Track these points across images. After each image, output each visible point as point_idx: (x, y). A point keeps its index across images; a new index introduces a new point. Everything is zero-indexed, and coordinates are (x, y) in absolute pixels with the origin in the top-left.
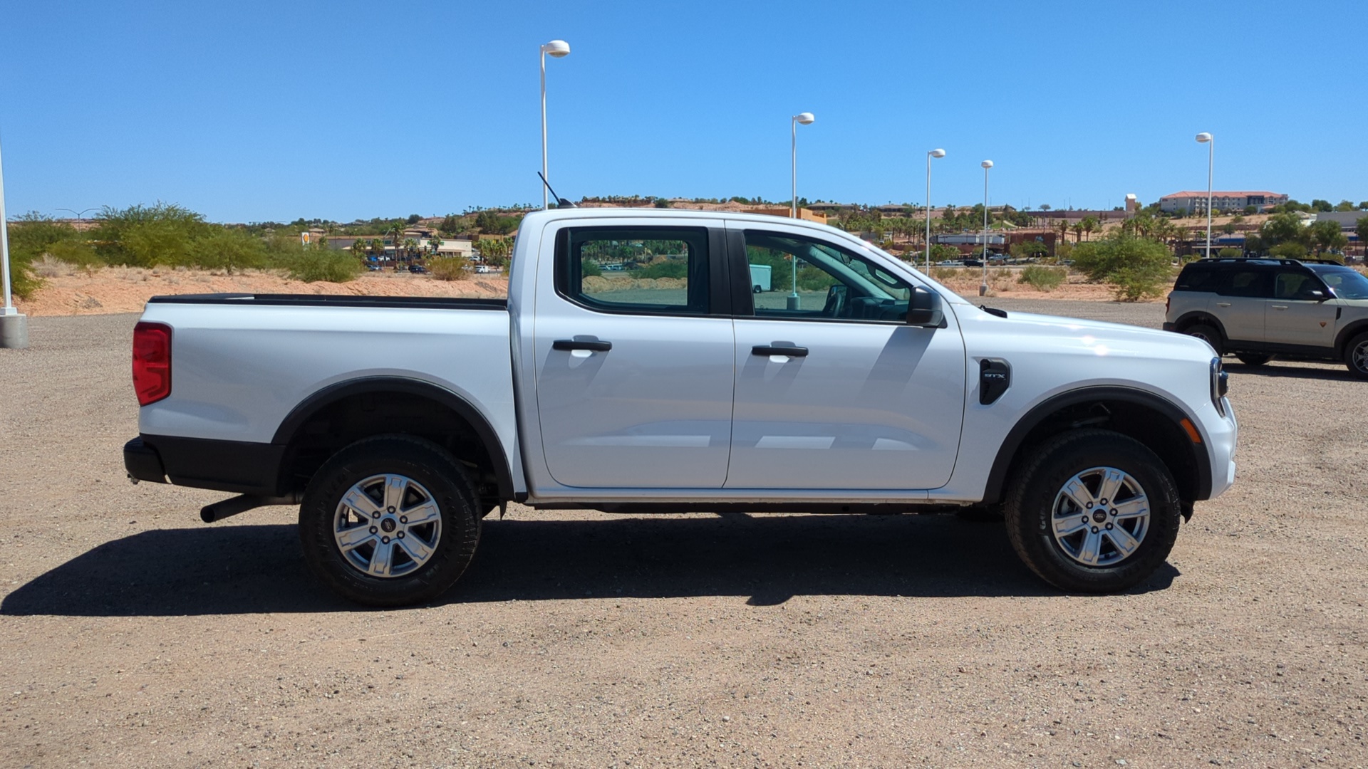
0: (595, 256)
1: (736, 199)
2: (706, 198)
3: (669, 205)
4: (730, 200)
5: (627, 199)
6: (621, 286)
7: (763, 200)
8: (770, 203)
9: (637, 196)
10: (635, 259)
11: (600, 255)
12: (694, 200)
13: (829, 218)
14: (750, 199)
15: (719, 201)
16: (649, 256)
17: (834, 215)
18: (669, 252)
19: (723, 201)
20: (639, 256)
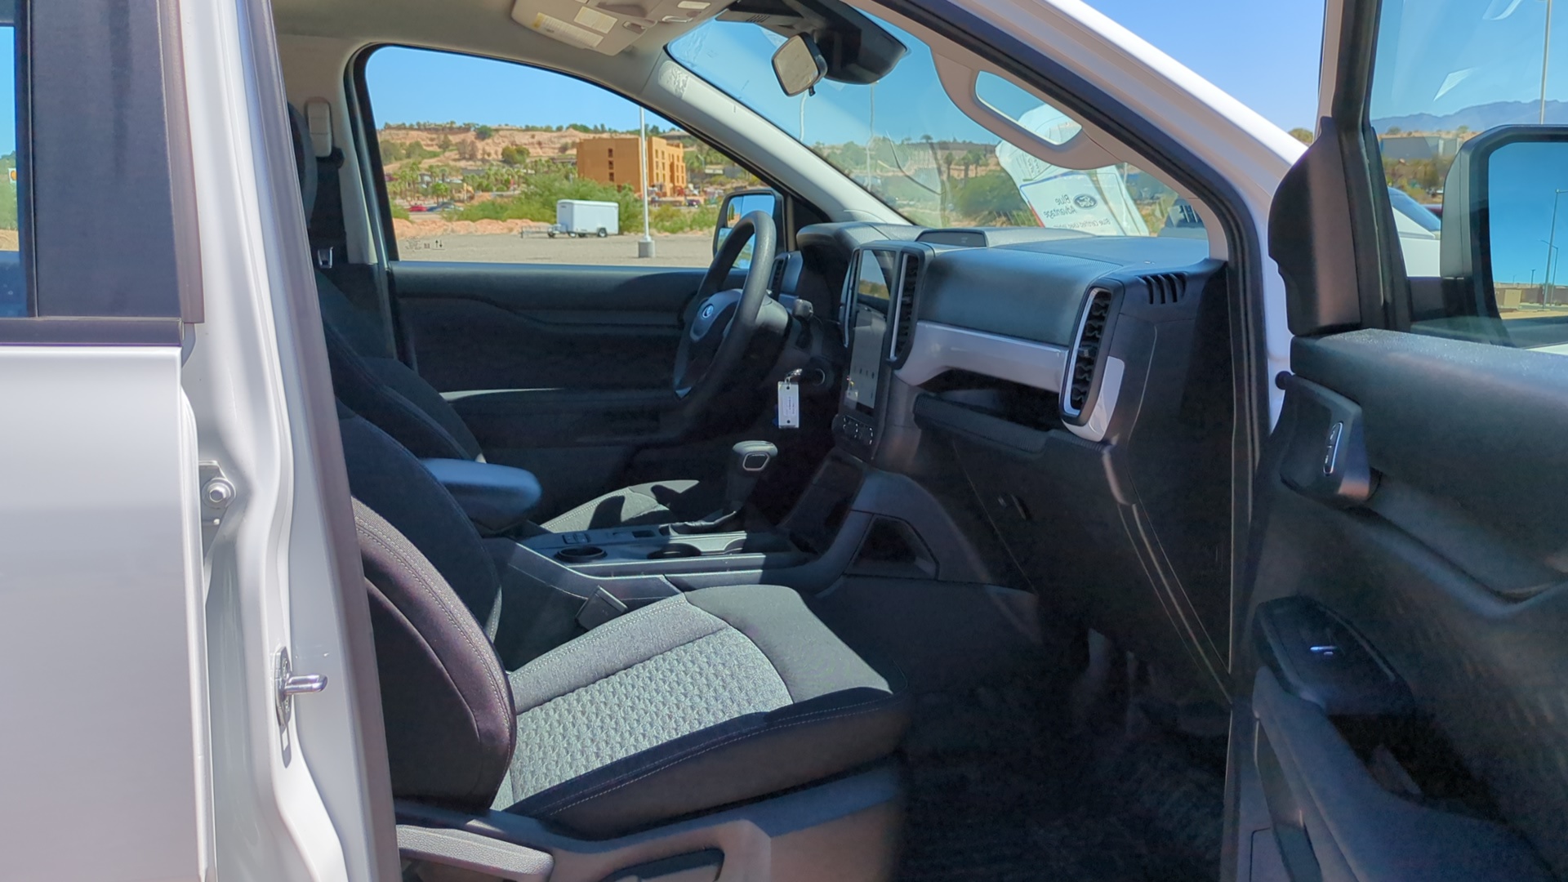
0: (403, 195)
1: (575, 127)
2: (538, 125)
3: (493, 133)
4: (568, 128)
5: (441, 126)
6: (430, 231)
7: (607, 128)
8: (615, 132)
9: (452, 123)
10: (452, 198)
11: (408, 193)
12: (524, 127)
13: (687, 150)
14: (591, 127)
15: (554, 128)
16: (469, 195)
17: (692, 145)
18: (495, 189)
19: (559, 129)
20: (457, 195)
